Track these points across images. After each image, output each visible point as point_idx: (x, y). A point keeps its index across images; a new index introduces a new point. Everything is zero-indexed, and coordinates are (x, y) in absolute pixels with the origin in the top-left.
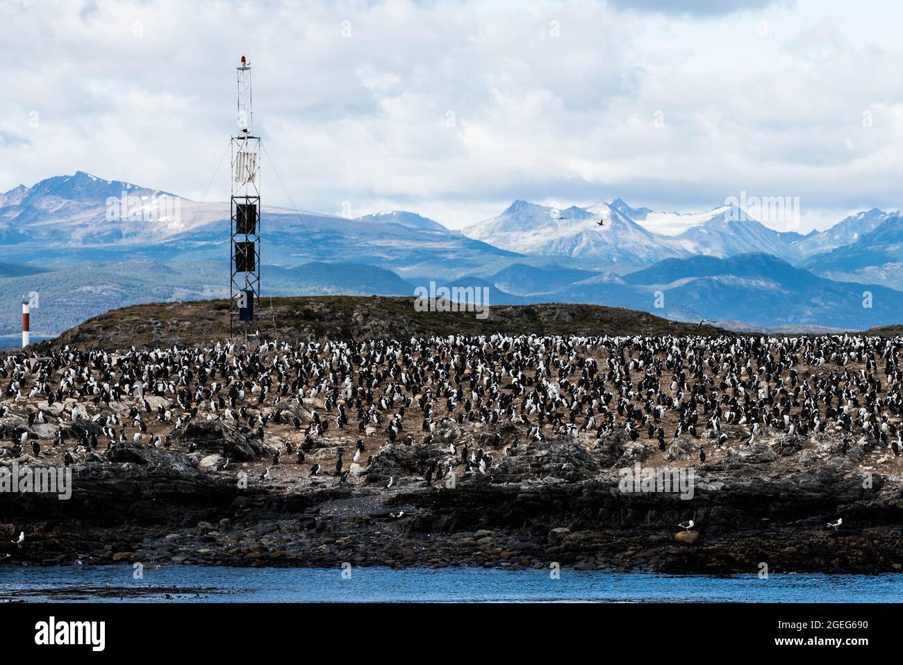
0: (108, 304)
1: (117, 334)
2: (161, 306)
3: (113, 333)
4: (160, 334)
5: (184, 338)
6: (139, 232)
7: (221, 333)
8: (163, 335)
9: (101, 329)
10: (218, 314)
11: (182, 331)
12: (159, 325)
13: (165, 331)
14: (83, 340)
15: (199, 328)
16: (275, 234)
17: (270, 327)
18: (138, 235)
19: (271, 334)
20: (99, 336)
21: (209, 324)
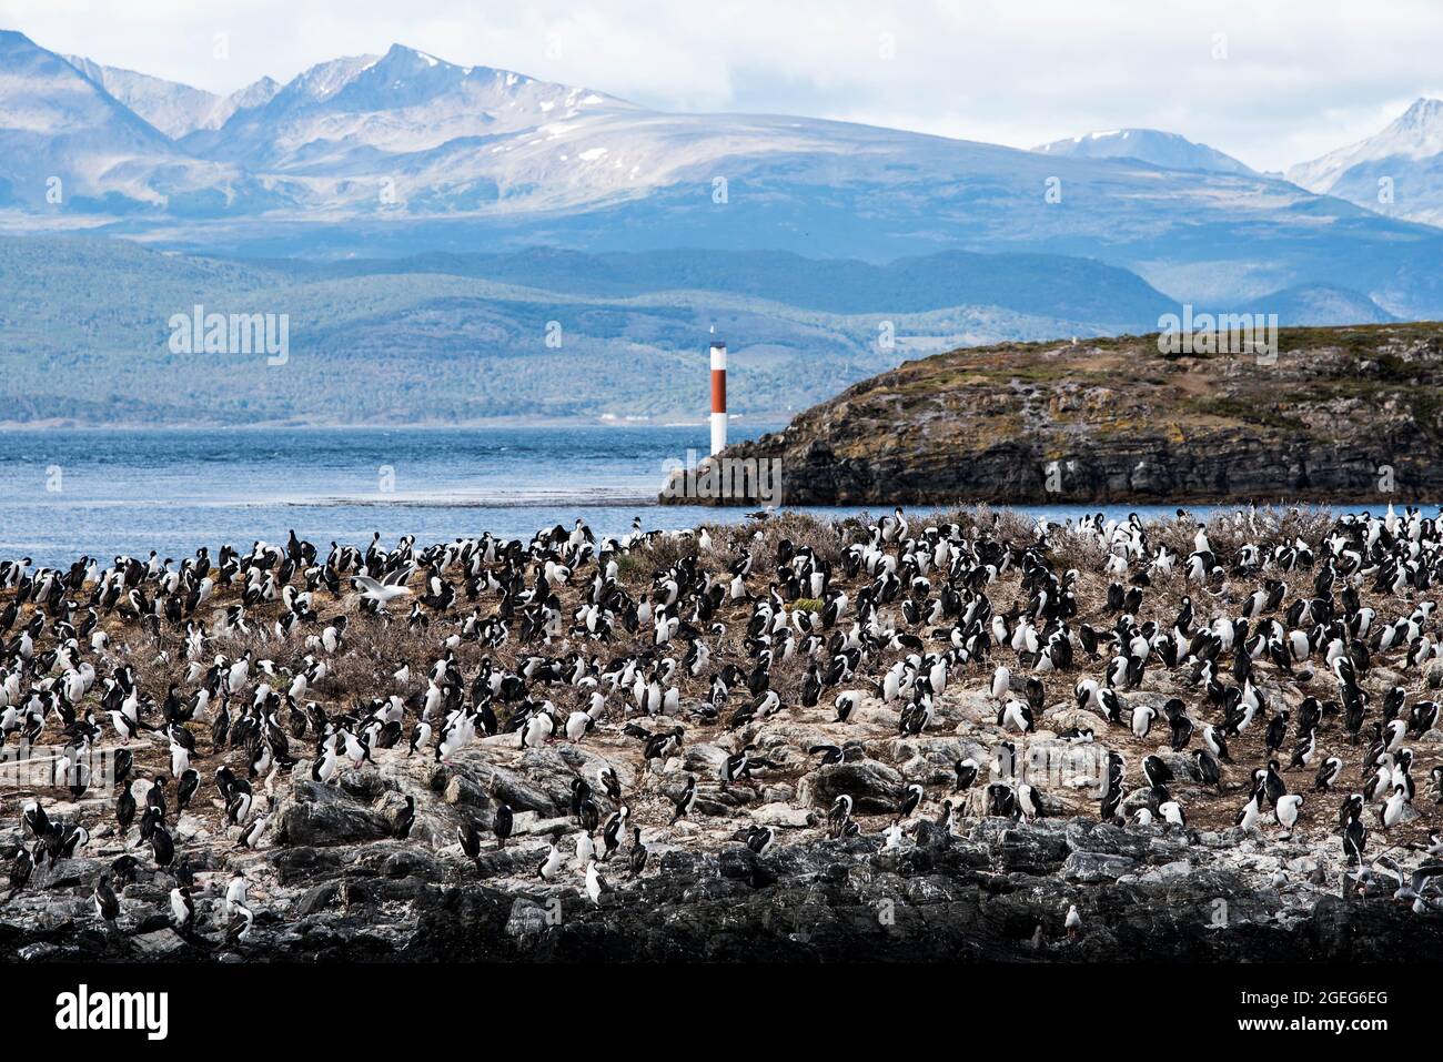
0: (477, 352)
1: (937, 419)
2: (1029, 350)
3: (929, 415)
4: (1041, 418)
5: (1099, 427)
6: (538, 186)
7: (1186, 413)
8: (1047, 420)
9: (899, 407)
10: (1169, 368)
11: (1091, 410)
12: (1036, 395)
13: (1052, 409)
14: (862, 431)
15: (1131, 402)
16: (853, 186)
17: (1300, 398)
18: (533, 192)
19: (1306, 415)
20: (896, 424)
21: (1153, 392)
